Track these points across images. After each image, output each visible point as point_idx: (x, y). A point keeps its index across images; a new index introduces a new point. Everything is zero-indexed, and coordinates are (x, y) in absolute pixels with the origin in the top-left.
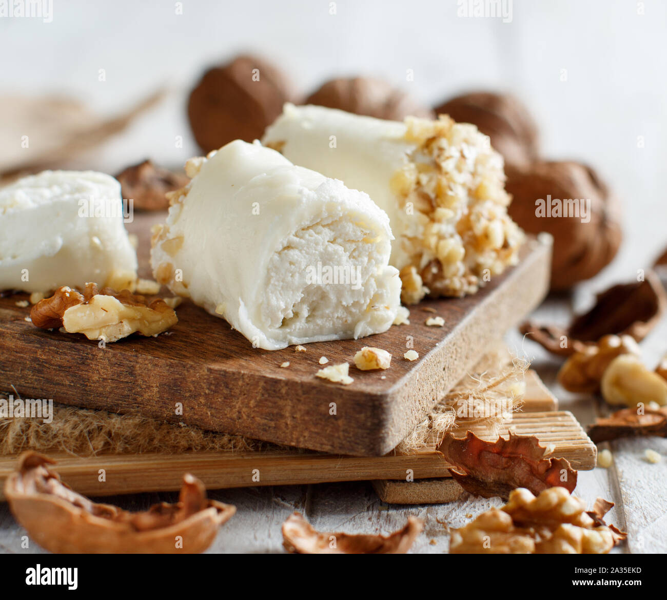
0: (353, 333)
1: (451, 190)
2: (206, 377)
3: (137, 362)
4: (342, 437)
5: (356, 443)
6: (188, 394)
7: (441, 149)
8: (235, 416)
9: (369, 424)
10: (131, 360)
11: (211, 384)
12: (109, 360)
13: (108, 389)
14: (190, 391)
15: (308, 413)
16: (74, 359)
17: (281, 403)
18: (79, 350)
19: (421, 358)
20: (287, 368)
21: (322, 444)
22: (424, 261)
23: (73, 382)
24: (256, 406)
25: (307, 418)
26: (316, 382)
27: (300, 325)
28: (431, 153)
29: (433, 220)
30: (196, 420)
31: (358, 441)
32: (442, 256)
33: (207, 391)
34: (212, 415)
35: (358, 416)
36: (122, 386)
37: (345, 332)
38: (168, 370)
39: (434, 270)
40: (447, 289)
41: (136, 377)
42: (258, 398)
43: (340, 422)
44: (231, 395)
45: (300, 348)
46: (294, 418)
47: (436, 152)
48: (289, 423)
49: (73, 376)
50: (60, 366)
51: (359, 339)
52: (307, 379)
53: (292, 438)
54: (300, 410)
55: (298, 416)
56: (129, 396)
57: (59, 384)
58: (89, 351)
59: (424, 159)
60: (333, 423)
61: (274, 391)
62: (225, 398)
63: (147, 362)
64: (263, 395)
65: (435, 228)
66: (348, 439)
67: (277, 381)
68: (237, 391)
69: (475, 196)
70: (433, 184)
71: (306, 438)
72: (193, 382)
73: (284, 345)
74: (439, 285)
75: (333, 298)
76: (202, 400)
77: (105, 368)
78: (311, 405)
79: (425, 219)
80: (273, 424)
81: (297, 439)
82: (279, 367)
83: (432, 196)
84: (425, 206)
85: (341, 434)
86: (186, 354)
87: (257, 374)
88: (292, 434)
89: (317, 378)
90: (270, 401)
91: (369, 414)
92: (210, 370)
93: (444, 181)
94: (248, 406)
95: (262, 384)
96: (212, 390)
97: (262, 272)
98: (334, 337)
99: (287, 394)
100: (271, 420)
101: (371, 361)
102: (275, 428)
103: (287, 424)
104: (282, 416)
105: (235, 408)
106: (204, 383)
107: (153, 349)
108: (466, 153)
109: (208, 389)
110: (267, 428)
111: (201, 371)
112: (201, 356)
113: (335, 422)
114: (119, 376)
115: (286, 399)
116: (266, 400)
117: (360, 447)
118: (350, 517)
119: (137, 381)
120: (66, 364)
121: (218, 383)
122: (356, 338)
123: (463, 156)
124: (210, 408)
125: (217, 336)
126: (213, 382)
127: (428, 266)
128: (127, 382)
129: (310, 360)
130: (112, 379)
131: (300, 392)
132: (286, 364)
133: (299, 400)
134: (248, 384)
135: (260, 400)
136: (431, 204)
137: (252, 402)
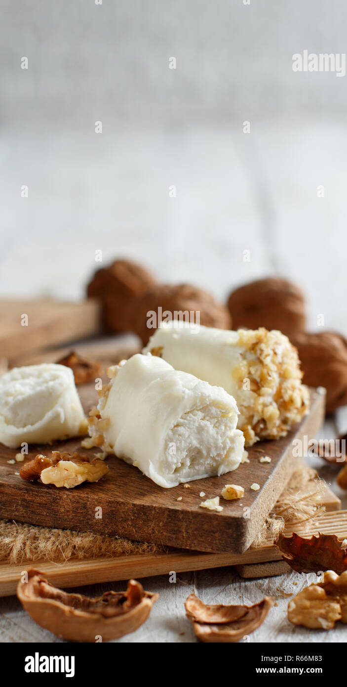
0: (217, 472)
1: (270, 376)
2: (132, 509)
3: (88, 501)
4: (218, 544)
5: (227, 547)
6: (121, 519)
7: (262, 351)
8: (150, 532)
9: (235, 535)
10: (85, 499)
11: (135, 513)
12: (71, 500)
13: (70, 517)
14: (122, 517)
15: (196, 529)
16: (48, 499)
17: (179, 523)
18: (51, 494)
19: (261, 488)
20: (181, 501)
21: (206, 548)
22: (255, 420)
23: (48, 513)
24: (164, 526)
25: (195, 532)
26: (200, 511)
27: (186, 470)
28: (255, 353)
29: (259, 395)
30: (126, 534)
31: (228, 546)
32: (266, 416)
33: (133, 518)
34: (136, 531)
35: (227, 531)
36: (79, 515)
37: (212, 472)
38: (108, 505)
39: (262, 426)
40: (269, 435)
41: (87, 510)
42: (165, 521)
43: (217, 535)
44: (148, 520)
45: (187, 486)
46: (187, 532)
47: (259, 352)
48: (184, 535)
49: (48, 509)
50: (40, 504)
51: (221, 475)
52: (194, 509)
53: (187, 544)
54: (191, 528)
55: (190, 531)
56: (83, 520)
57: (39, 514)
58: (58, 494)
59: (251, 357)
60: (212, 535)
61: (175, 517)
62: (144, 521)
63: (94, 501)
64: (168, 519)
65: (261, 400)
66: (222, 544)
67: (176, 511)
68: (152, 517)
69: (283, 377)
70: (259, 373)
71: (196, 544)
72: (123, 512)
73: (177, 484)
74: (264, 434)
75: (205, 452)
76: (130, 523)
77: (68, 505)
78: (198, 525)
79: (255, 395)
80: (174, 536)
81: (190, 545)
82: (176, 500)
83: (258, 380)
84: (254, 388)
85: (217, 541)
86: (117, 494)
87: (164, 506)
88: (186, 541)
89: (201, 507)
90: (172, 523)
91: (234, 529)
92: (134, 505)
93: (265, 371)
94: (158, 526)
95: (167, 512)
96: (135, 517)
97: (162, 443)
98: (205, 476)
99: (183, 518)
100: (174, 534)
101: (232, 494)
102: (176, 538)
103: (183, 536)
104: (180, 532)
105: (151, 527)
106: (131, 512)
107: (97, 491)
108: (277, 351)
109: (133, 516)
110: (171, 539)
111: (128, 505)
112: (127, 495)
113: (213, 534)
114: (77, 509)
115: (182, 522)
116: (170, 522)
117: (229, 549)
118: (222, 588)
119: (88, 512)
120: (44, 502)
121: (139, 513)
122: (219, 475)
123: (275, 354)
124: (135, 527)
125: (134, 479)
126: (136, 512)
127: (258, 422)
128: (82, 513)
129: (194, 494)
130: (73, 511)
131: (191, 518)
132: (180, 499)
133: (191, 522)
134: (158, 513)
135: (166, 522)
136: (258, 385)
137: (161, 523)
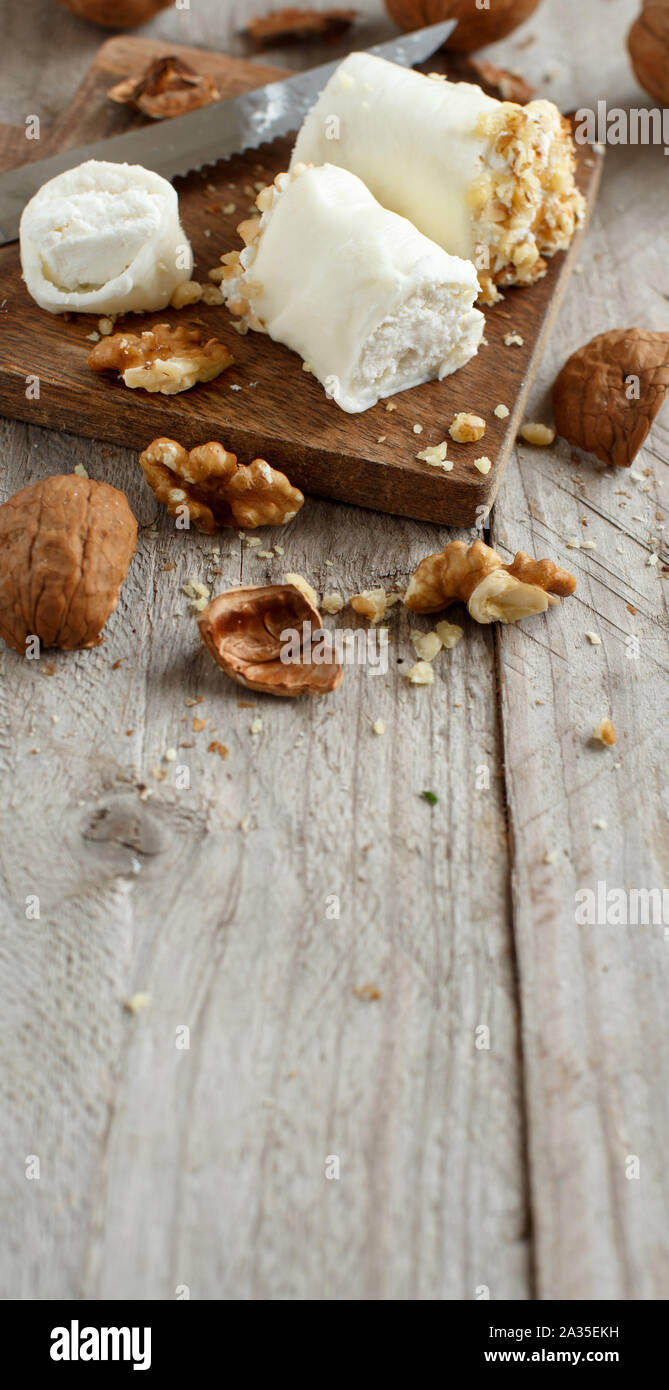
0: (438, 373)
7: (517, 153)
17: (382, 481)
19: (511, 411)
20: (384, 444)
22: (498, 266)
24: (356, 481)
25: (407, 496)
26: (417, 469)
27: (389, 380)
28: (506, 157)
29: (508, 228)
32: (517, 261)
37: (429, 373)
38: (265, 443)
39: (508, 274)
40: (520, 283)
42: (358, 475)
43: (441, 503)
44: (330, 471)
45: (391, 407)
46: (394, 494)
47: (511, 155)
48: (388, 497)
50: (150, 426)
51: (444, 379)
52: (406, 464)
53: (391, 507)
54: (401, 489)
55: (398, 493)
58: (181, 418)
59: (499, 163)
60: (433, 503)
61: (375, 472)
64: (363, 473)
65: (511, 236)
66: (448, 515)
67: (378, 466)
68: (337, 467)
69: (549, 188)
70: (510, 195)
71: (406, 509)
72: (290, 455)
73: (374, 402)
75: (421, 352)
76: (300, 471)
78: (412, 487)
79: (500, 229)
80: (372, 496)
81: (397, 508)
82: (376, 442)
83: (509, 205)
84: (502, 217)
85: (441, 511)
86: (279, 422)
87: (358, 456)
88: (391, 504)
89: (418, 461)
90: (370, 479)
91: (471, 499)
92: (308, 448)
93: (521, 192)
94: (347, 480)
95: (362, 465)
96: (309, 463)
98: (419, 382)
99: (387, 474)
100: (371, 493)
102: (374, 499)
103: (386, 498)
104: (382, 491)
105: (333, 479)
106: (302, 456)
108: (541, 148)
109: (306, 461)
110: (366, 498)
111: (299, 448)
112: (295, 425)
113: (436, 502)
115: (387, 479)
116: (366, 478)
120: (157, 425)
121: (316, 459)
122: (440, 379)
123: (539, 154)
124: (307, 476)
125: (303, 384)
126: (311, 457)
127: (504, 269)
129: (405, 427)
132: (382, 439)
133: (400, 483)
135: (360, 478)
136: (506, 214)
137: (352, 477)
